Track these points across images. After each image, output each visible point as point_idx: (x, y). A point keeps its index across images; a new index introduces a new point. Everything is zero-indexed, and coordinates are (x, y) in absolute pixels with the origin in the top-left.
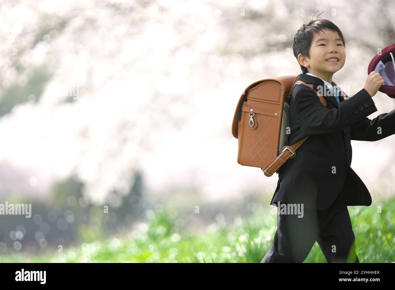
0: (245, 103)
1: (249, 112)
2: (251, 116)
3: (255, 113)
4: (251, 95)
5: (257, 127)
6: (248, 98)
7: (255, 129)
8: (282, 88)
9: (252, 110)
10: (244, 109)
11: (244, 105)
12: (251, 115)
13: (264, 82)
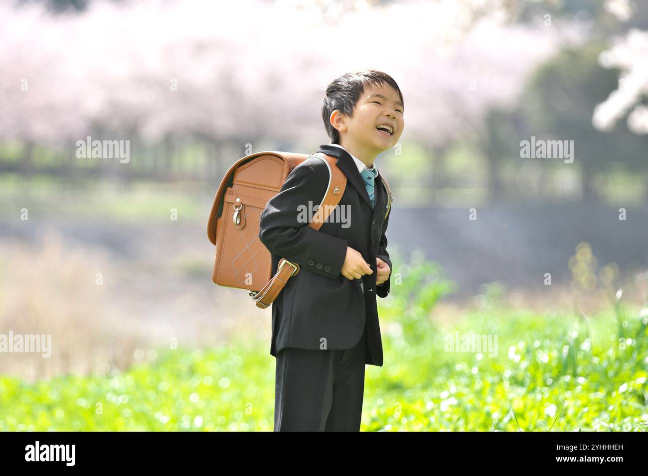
0: (229, 189)
1: (234, 203)
2: (237, 209)
3: (242, 205)
4: (240, 177)
5: (245, 225)
6: (235, 182)
7: (241, 229)
8: (285, 167)
9: (238, 200)
10: (228, 198)
11: (228, 192)
12: (236, 207)
13: (260, 157)
